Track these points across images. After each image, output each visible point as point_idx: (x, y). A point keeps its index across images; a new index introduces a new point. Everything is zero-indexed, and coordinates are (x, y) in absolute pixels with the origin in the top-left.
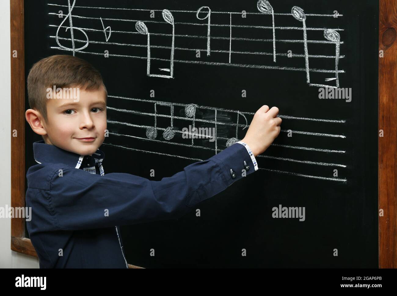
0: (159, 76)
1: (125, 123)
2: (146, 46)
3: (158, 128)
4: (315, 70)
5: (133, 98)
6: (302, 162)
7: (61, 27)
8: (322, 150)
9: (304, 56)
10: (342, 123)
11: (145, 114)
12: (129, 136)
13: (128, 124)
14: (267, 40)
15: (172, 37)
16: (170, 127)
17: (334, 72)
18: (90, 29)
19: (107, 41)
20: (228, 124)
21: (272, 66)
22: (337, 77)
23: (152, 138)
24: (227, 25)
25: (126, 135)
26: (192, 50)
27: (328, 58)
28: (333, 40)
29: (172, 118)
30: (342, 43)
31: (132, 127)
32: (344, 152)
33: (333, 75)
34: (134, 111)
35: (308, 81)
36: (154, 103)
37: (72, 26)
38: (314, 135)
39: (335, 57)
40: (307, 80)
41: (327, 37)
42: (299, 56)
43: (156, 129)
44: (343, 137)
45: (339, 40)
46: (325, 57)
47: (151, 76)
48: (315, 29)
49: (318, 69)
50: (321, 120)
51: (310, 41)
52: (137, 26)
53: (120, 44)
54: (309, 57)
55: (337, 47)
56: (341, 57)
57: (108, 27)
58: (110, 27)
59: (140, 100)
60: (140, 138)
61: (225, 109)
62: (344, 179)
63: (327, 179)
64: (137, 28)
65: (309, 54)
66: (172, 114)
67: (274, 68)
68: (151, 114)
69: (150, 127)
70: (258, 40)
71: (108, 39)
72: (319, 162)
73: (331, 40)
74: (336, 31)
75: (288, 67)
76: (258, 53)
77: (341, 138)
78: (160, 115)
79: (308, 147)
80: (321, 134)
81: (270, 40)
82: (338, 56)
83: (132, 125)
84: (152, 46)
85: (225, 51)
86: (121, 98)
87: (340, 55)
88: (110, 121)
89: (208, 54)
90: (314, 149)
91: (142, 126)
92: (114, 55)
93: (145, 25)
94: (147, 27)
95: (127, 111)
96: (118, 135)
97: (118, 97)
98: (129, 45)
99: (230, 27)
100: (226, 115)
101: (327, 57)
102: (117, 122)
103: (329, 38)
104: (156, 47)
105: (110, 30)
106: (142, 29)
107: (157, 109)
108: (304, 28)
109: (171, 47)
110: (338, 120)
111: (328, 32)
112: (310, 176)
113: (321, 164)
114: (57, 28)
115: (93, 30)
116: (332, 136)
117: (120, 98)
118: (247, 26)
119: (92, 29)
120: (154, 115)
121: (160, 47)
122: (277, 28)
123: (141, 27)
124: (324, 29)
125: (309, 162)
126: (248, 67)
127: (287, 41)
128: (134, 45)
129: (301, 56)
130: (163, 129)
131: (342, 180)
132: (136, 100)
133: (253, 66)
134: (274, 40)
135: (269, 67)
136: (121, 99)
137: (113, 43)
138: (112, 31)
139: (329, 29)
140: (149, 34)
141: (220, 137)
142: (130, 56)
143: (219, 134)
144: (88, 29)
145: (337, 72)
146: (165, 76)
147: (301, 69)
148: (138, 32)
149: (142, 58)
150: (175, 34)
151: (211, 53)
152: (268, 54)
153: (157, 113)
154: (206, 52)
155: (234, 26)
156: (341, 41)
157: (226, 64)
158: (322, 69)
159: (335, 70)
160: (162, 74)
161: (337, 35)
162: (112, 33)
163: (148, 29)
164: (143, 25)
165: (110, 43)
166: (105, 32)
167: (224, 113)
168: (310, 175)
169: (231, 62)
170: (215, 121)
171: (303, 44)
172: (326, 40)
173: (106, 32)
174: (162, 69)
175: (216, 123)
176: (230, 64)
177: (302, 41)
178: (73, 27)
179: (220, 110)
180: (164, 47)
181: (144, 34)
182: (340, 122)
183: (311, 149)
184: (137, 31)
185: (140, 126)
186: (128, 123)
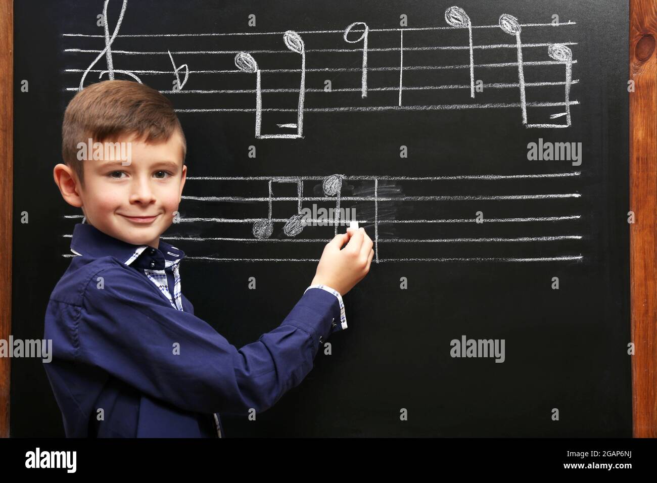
0: (277, 137)
1: (213, 219)
2: (253, 91)
3: (274, 220)
4: (535, 105)
5: (229, 176)
6: (515, 240)
7: (89, 72)
8: (545, 219)
9: (518, 86)
10: (575, 176)
11: (250, 199)
12: (220, 239)
13: (218, 220)
14: (461, 67)
15: (301, 73)
16: (296, 215)
17: (564, 104)
18: (148, 72)
19: (181, 88)
20: (397, 199)
21: (468, 104)
22: (569, 110)
23: (264, 236)
24: (396, 49)
25: (216, 239)
26: (336, 90)
27: (555, 86)
28: (561, 59)
29: (300, 200)
30: (576, 61)
31: (228, 223)
32: (578, 217)
33: (562, 109)
34: (230, 198)
35: (525, 121)
36: (269, 181)
37: (112, 68)
38: (534, 199)
39: (564, 83)
40: (522, 119)
41: (553, 55)
42: (510, 85)
43: (270, 221)
44: (577, 196)
45: (571, 58)
46: (550, 84)
47: (263, 137)
48: (534, 46)
49: (539, 102)
50: (543, 176)
51: (527, 63)
52: (238, 61)
53: (206, 92)
54: (525, 87)
55: (567, 68)
56: (574, 82)
57: (182, 66)
58: (186, 66)
59: (242, 178)
60: (241, 240)
61: (392, 177)
62: (579, 255)
63: (554, 259)
64: (237, 64)
65: (526, 81)
66: (300, 195)
67: (471, 107)
68: (261, 199)
69: (261, 220)
70: (447, 67)
71: (183, 84)
72: (541, 237)
73: (559, 58)
74: (566, 46)
75: (494, 103)
76: (445, 87)
77: (574, 198)
78: (278, 199)
79: (524, 217)
80: (544, 196)
81: (465, 66)
82: (569, 82)
83: (226, 221)
84: (264, 91)
85: (392, 89)
86: (206, 178)
87: (573, 79)
88: (186, 219)
89: (363, 96)
90: (533, 219)
91: (246, 220)
92: (195, 110)
93: (252, 57)
94: (256, 61)
95: (218, 199)
96: (199, 239)
97: (200, 178)
98: (223, 91)
99: (400, 51)
100: (394, 186)
101: (553, 84)
102: (198, 219)
103: (556, 56)
104: (272, 90)
105: (187, 69)
106: (247, 64)
107: (272, 190)
108: (519, 45)
109: (300, 88)
110: (570, 172)
111: (554, 48)
112: (527, 260)
113: (544, 239)
114: (83, 73)
115: (154, 72)
116: (561, 196)
117: (204, 180)
118: (429, 48)
119: (151, 72)
120: (268, 199)
121: (280, 90)
122: (476, 47)
123: (245, 62)
124: (548, 44)
125: (525, 239)
126: (430, 109)
127: (491, 65)
128: (232, 92)
129: (514, 85)
130: (283, 220)
131: (576, 258)
132: (234, 178)
133: (438, 107)
134: (472, 65)
135: (464, 107)
136: (207, 180)
137: (193, 91)
138: (191, 72)
139: (555, 44)
140: (259, 72)
141: (384, 219)
142: (225, 110)
143: (382, 215)
144: (144, 72)
145: (568, 103)
146: (288, 135)
147: (513, 105)
148: (240, 70)
149: (246, 110)
150: (306, 68)
151: (368, 92)
152: (462, 87)
153: (272, 197)
154: (361, 93)
155: (408, 49)
156: (573, 59)
157: (394, 108)
158: (545, 102)
159: (565, 101)
160: (282, 134)
161: (567, 51)
162: (190, 75)
163: (257, 63)
164: (248, 59)
165: (186, 92)
166: (177, 74)
167: (389, 182)
168: (528, 258)
169: (403, 104)
170: (374, 196)
171: (517, 67)
172: (552, 60)
173: (179, 74)
174: (283, 126)
175: (376, 200)
176: (400, 107)
177: (514, 64)
178: (114, 71)
179: (383, 178)
180: (287, 90)
181: (251, 72)
182: (572, 174)
183: (529, 219)
184: (238, 69)
185: (241, 221)
186: (220, 217)
